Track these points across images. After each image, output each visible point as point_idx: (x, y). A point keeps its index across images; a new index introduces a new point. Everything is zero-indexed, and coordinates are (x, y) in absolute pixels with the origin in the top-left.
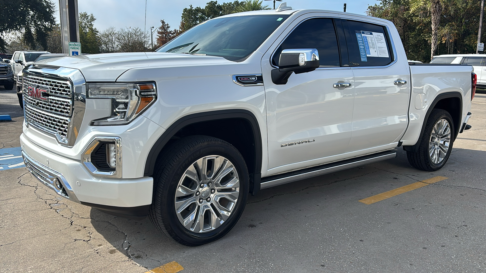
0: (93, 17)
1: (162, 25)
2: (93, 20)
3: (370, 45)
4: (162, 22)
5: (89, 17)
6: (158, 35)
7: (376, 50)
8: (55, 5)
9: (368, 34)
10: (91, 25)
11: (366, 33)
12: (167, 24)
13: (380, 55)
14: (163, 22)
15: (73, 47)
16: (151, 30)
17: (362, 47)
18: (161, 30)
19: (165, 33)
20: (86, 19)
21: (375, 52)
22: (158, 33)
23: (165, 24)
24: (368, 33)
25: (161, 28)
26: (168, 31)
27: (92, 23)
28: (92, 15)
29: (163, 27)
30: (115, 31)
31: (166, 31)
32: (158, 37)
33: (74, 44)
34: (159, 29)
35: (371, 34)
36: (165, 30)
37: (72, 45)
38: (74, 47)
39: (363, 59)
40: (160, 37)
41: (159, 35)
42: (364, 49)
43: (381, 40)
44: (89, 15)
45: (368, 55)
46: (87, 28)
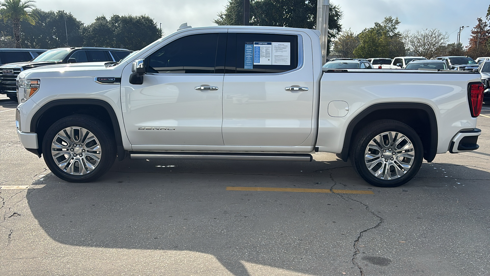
0: (398, 20)
1: (478, 23)
2: (397, 24)
3: (263, 54)
4: (478, 21)
5: (393, 21)
6: (471, 35)
8: (342, 13)
10: (395, 28)
11: (261, 44)
12: (485, 22)
13: (275, 62)
14: (480, 20)
16: (460, 29)
17: (249, 56)
18: (476, 29)
19: (481, 32)
20: (390, 23)
21: (269, 60)
22: (472, 33)
23: (482, 22)
24: (264, 43)
25: (477, 27)
26: (485, 30)
27: (396, 26)
28: (397, 18)
29: (479, 26)
30: (409, 34)
31: (483, 30)
32: (472, 38)
34: (474, 28)
35: (269, 44)
36: (481, 29)
39: (248, 66)
40: (474, 37)
41: (473, 35)
42: (252, 58)
43: (283, 49)
44: (393, 19)
46: (390, 32)
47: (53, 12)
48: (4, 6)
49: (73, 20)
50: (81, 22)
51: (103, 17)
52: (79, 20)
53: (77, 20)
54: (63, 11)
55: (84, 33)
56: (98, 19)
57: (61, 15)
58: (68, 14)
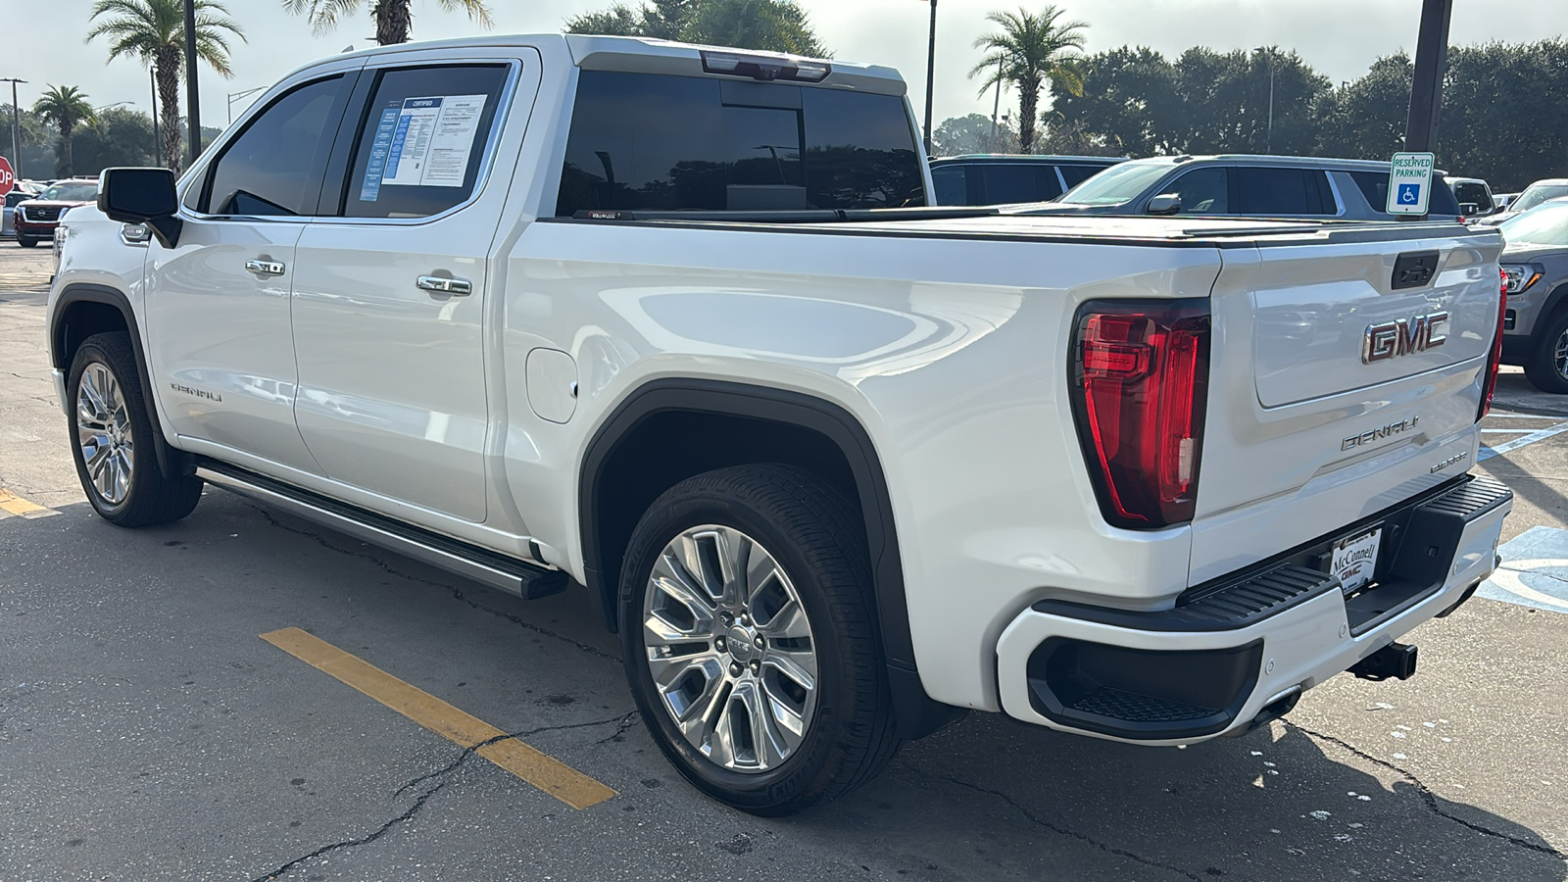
3: (411, 143)
7: (421, 162)
9: (425, 106)
11: (419, 103)
13: (430, 177)
15: (1405, 169)
17: (378, 154)
21: (417, 167)
24: (424, 103)
33: (1410, 157)
35: (437, 104)
37: (1404, 163)
38: (1409, 168)
39: (367, 195)
42: (384, 159)
43: (462, 122)
45: (385, 181)
47: (1241, 53)
48: (1000, 45)
49: (1300, 75)
50: (1327, 78)
51: (1396, 58)
52: (1320, 74)
53: (1315, 73)
54: (1275, 48)
55: (1322, 113)
56: (1380, 66)
57: (1266, 60)
58: (1286, 55)
